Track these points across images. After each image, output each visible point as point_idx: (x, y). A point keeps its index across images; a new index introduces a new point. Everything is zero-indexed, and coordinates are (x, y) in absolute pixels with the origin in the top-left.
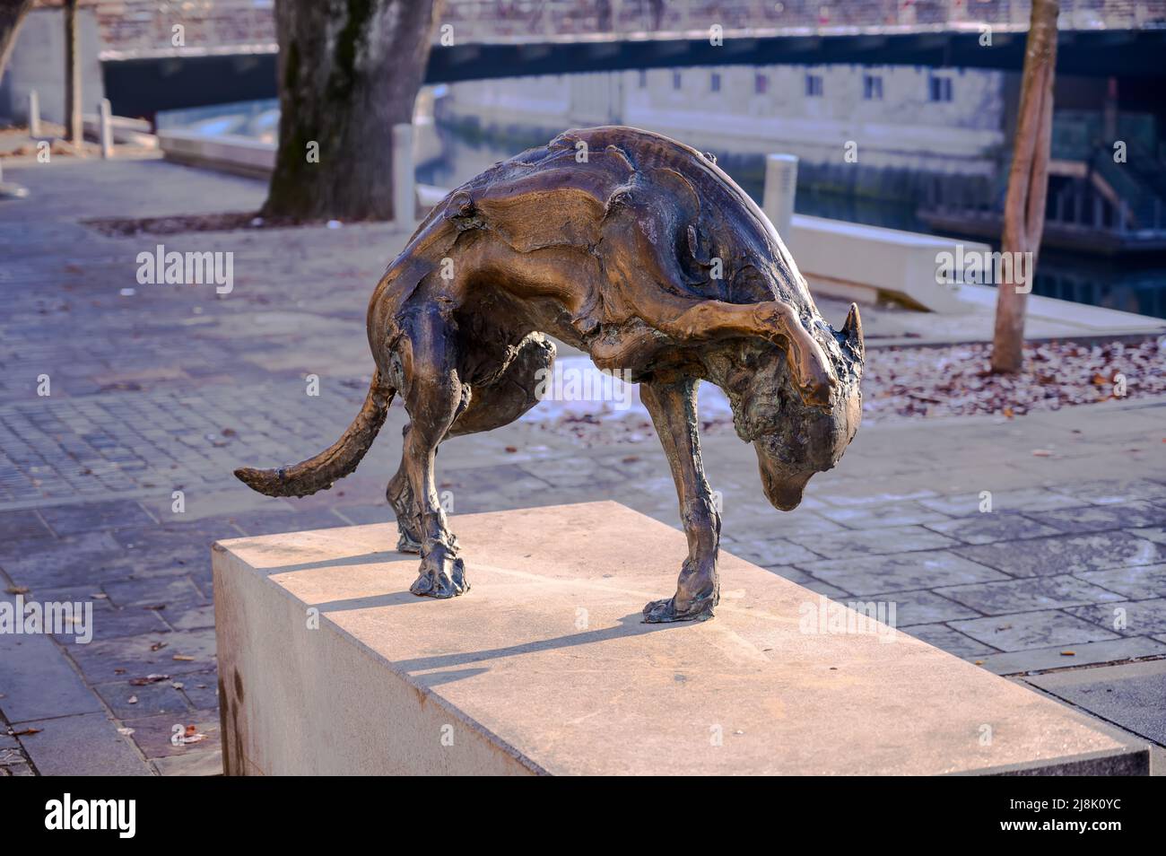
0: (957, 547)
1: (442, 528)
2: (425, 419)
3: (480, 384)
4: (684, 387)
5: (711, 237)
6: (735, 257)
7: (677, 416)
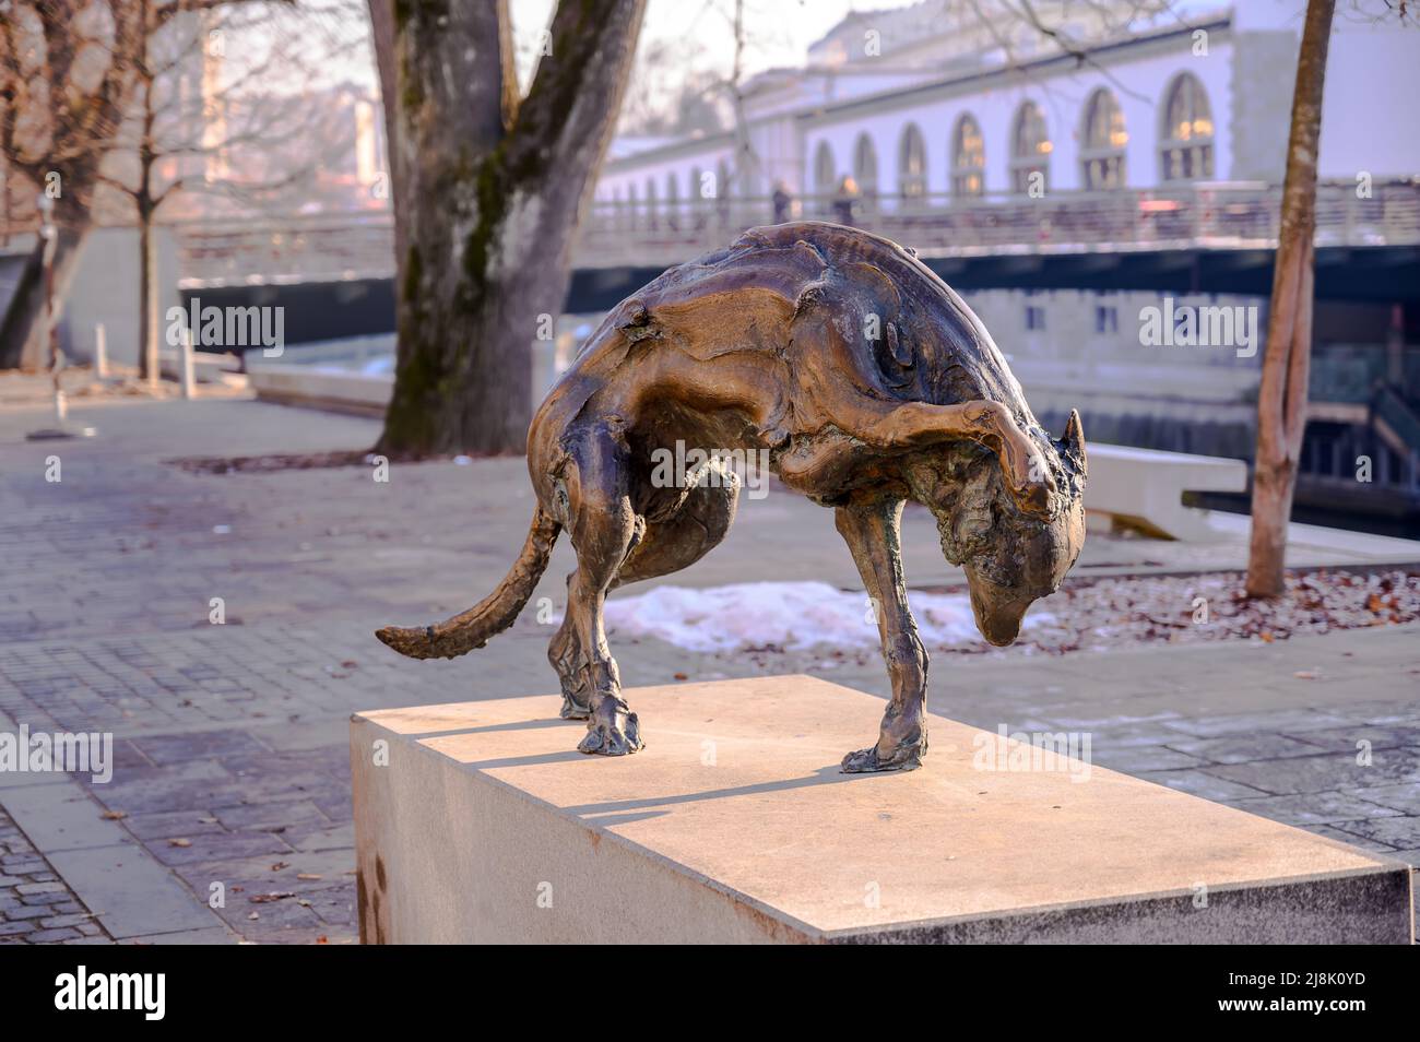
0: (1206, 766)
1: (613, 680)
2: (594, 554)
3: (654, 518)
4: (884, 510)
5: (914, 335)
6: (940, 356)
7: (878, 544)
